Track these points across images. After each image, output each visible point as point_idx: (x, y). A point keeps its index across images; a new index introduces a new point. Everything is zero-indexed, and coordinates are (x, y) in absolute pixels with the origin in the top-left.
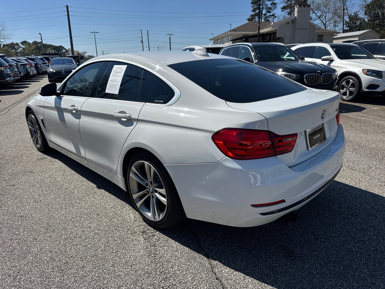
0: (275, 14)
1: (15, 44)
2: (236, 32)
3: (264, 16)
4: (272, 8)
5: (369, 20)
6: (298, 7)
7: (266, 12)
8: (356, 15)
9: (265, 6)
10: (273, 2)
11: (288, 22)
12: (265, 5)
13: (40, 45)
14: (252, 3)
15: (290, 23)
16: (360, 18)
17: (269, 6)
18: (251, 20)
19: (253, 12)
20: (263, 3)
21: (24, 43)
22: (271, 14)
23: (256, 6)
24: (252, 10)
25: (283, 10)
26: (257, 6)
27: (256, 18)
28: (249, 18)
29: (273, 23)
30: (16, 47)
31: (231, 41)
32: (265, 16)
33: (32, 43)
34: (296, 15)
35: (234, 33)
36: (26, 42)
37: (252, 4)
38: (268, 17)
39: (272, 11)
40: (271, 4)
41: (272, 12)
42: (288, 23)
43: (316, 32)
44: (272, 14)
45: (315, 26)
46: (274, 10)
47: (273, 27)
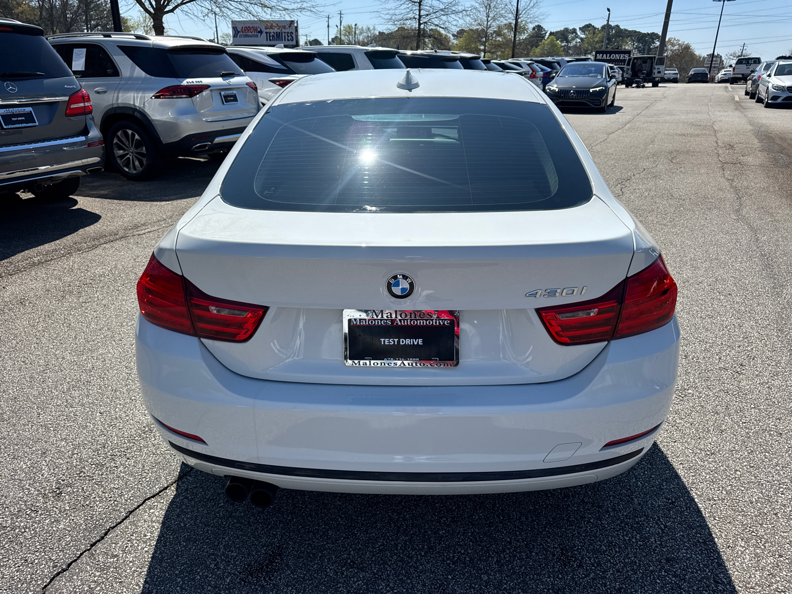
1: (571, 30)
13: (614, 32)
21: (587, 28)
30: (570, 37)
33: (600, 28)
36: (589, 27)
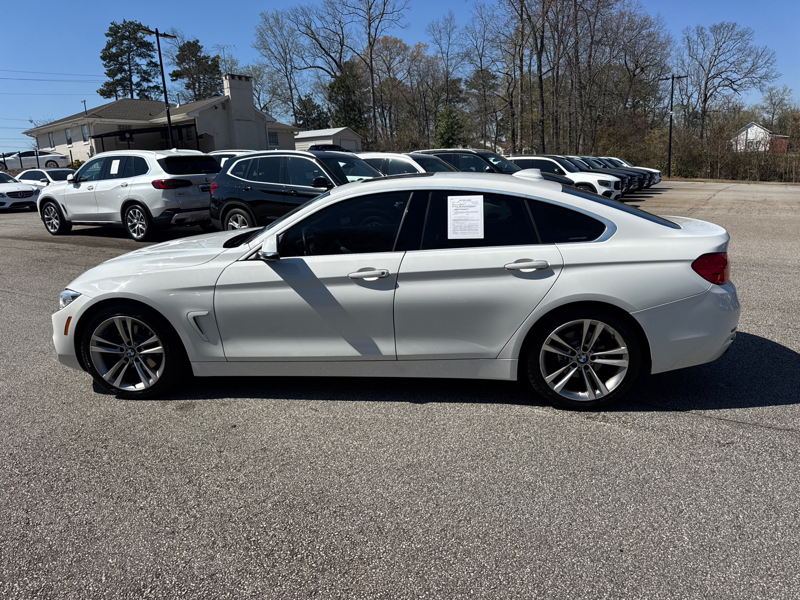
0: (159, 85)
2: (102, 119)
3: (135, 87)
4: (151, 72)
5: (336, 111)
6: (229, 79)
7: (141, 80)
8: (308, 99)
9: (136, 67)
10: (151, 62)
11: (215, 106)
12: (135, 65)
14: (103, 58)
15: (220, 108)
16: (317, 105)
17: (144, 68)
18: (108, 93)
19: (109, 77)
20: (129, 59)
22: (151, 85)
23: (115, 65)
24: (106, 72)
25: (175, 78)
26: (117, 66)
27: (120, 90)
28: (103, 89)
29: (180, 105)
31: (93, 137)
32: (139, 89)
34: (227, 92)
35: (96, 122)
37: (104, 60)
38: (144, 90)
39: (153, 78)
40: (148, 65)
41: (153, 80)
42: (216, 108)
43: (269, 127)
44: (154, 85)
45: (264, 116)
46: (157, 77)
47: (187, 114)
